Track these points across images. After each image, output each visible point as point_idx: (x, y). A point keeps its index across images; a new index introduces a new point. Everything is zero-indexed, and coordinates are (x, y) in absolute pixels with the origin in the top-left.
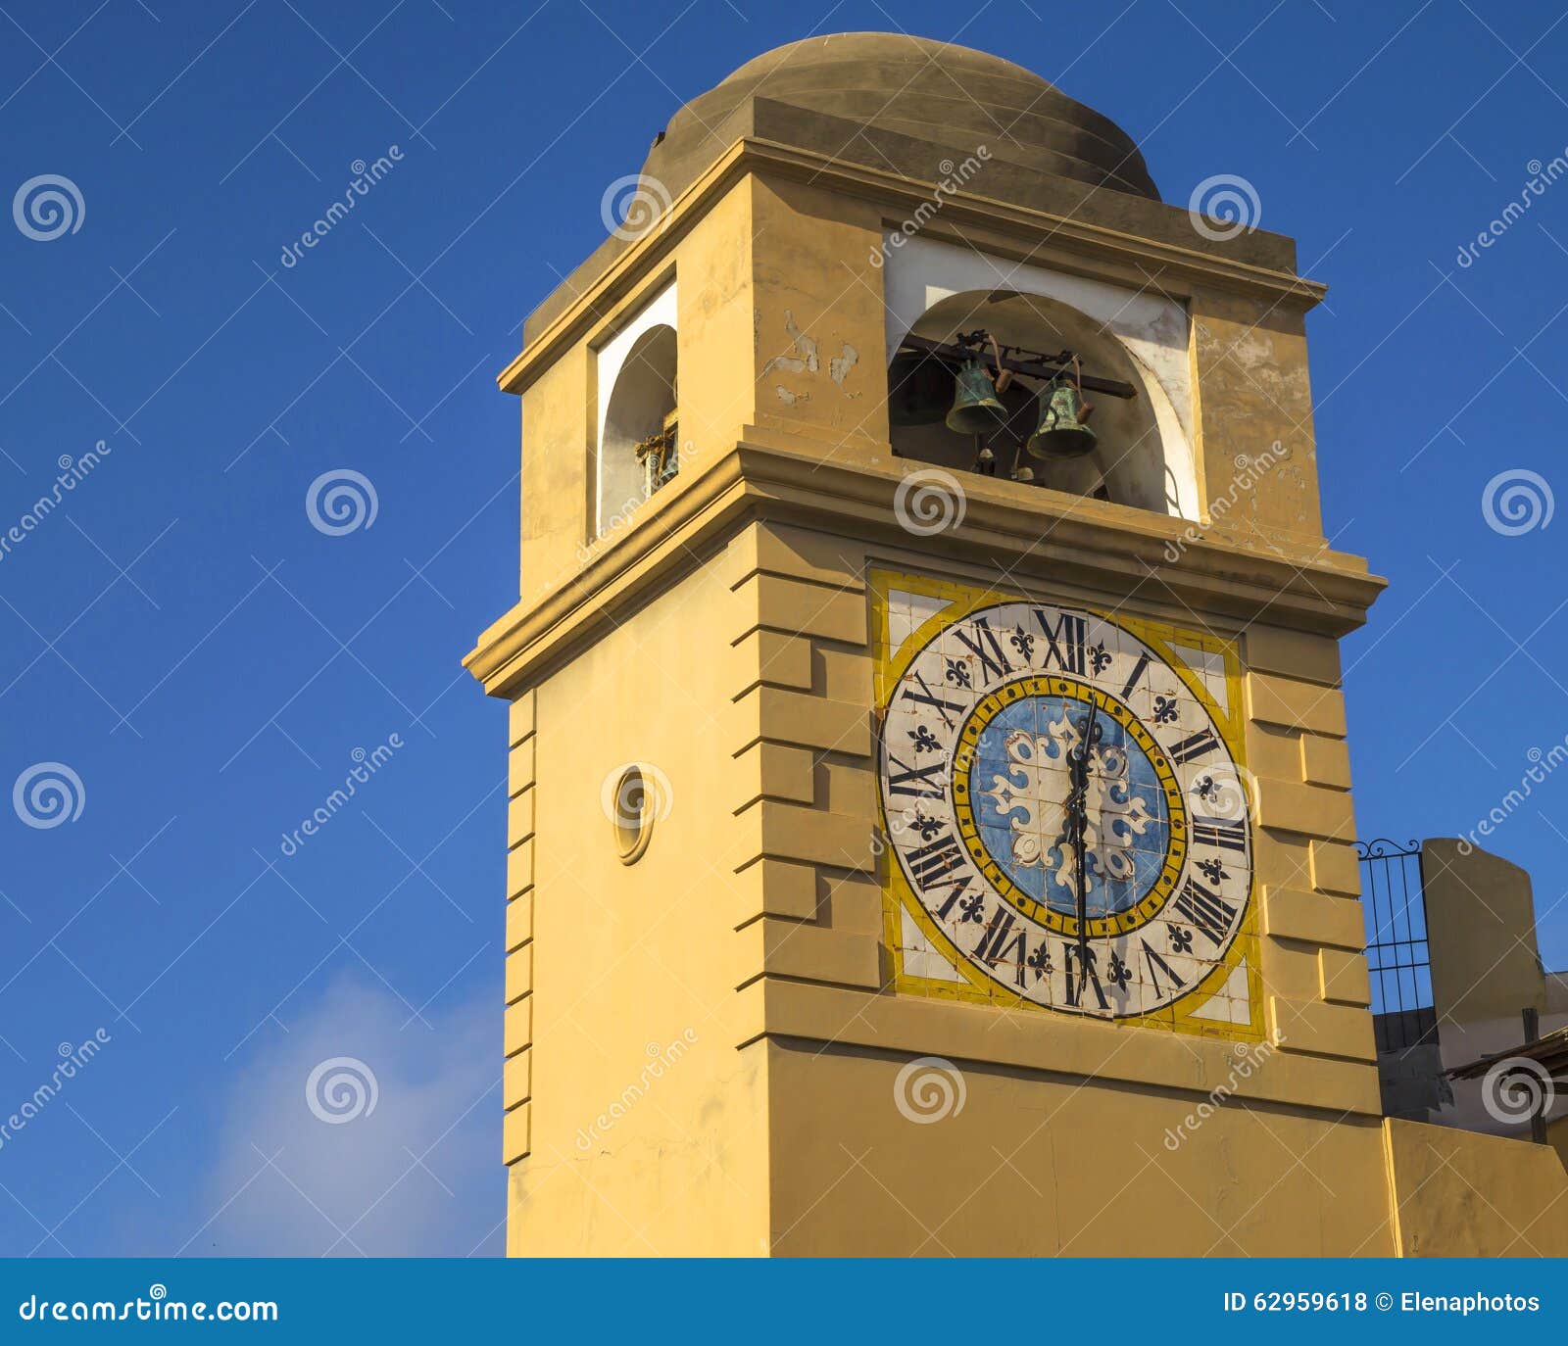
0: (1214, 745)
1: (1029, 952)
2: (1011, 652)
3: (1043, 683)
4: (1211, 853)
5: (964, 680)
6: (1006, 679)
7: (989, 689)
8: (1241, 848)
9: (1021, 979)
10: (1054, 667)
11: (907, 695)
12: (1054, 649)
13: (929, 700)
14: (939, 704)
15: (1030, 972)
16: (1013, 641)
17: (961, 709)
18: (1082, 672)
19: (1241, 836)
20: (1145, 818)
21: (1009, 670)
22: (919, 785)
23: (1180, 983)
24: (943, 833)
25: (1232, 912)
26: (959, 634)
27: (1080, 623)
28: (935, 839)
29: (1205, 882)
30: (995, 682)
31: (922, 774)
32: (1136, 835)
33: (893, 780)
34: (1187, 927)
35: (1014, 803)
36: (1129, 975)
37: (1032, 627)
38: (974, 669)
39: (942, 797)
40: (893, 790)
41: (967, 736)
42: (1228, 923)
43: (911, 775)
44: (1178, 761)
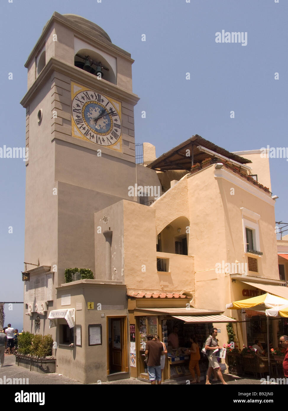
0: (117, 115)
1: (92, 135)
2: (91, 97)
3: (95, 102)
4: (116, 128)
5: (84, 99)
6: (90, 100)
7: (87, 101)
8: (120, 128)
9: (90, 138)
10: (96, 100)
11: (76, 99)
12: (96, 98)
13: (79, 101)
14: (80, 101)
15: (92, 138)
16: (91, 96)
17: (83, 103)
18: (100, 102)
19: (120, 127)
20: (108, 122)
21: (90, 99)
22: (77, 111)
23: (111, 143)
24: (80, 118)
25: (118, 136)
26: (83, 93)
27: (100, 96)
28: (79, 119)
29: (115, 132)
30: (88, 100)
31: (78, 110)
32: (106, 124)
33: (74, 110)
34: (112, 136)
35: (90, 116)
36: (105, 141)
37: (94, 95)
38: (85, 98)
39: (80, 113)
40: (74, 111)
41: (84, 106)
42: (118, 137)
43: (76, 110)
44: (112, 116)
